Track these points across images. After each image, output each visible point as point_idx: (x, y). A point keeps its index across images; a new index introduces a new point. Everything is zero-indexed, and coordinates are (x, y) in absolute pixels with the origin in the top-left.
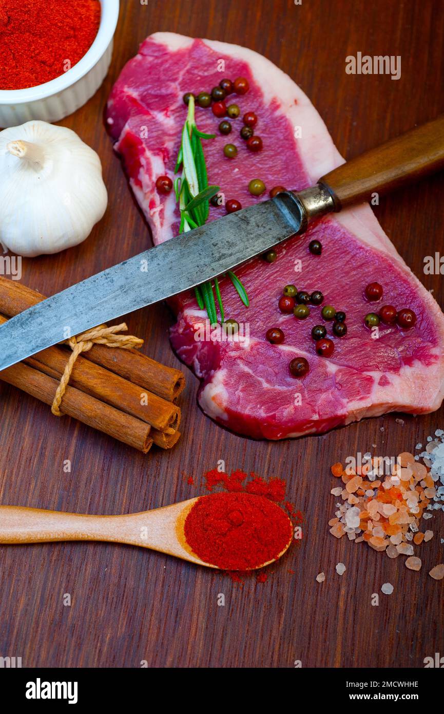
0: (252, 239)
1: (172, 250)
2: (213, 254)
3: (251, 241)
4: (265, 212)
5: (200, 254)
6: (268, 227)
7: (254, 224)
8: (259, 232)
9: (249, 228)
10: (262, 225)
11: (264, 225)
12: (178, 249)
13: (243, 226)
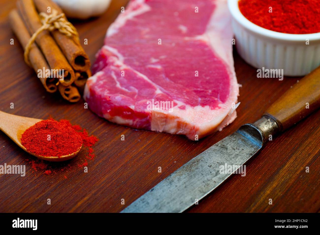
0: (233, 158)
1: (182, 175)
2: (211, 172)
3: (233, 159)
4: (235, 140)
5: (202, 174)
6: (241, 149)
7: (231, 148)
8: (237, 153)
9: (229, 151)
10: (236, 148)
11: (238, 148)
12: (186, 173)
13: (225, 151)
